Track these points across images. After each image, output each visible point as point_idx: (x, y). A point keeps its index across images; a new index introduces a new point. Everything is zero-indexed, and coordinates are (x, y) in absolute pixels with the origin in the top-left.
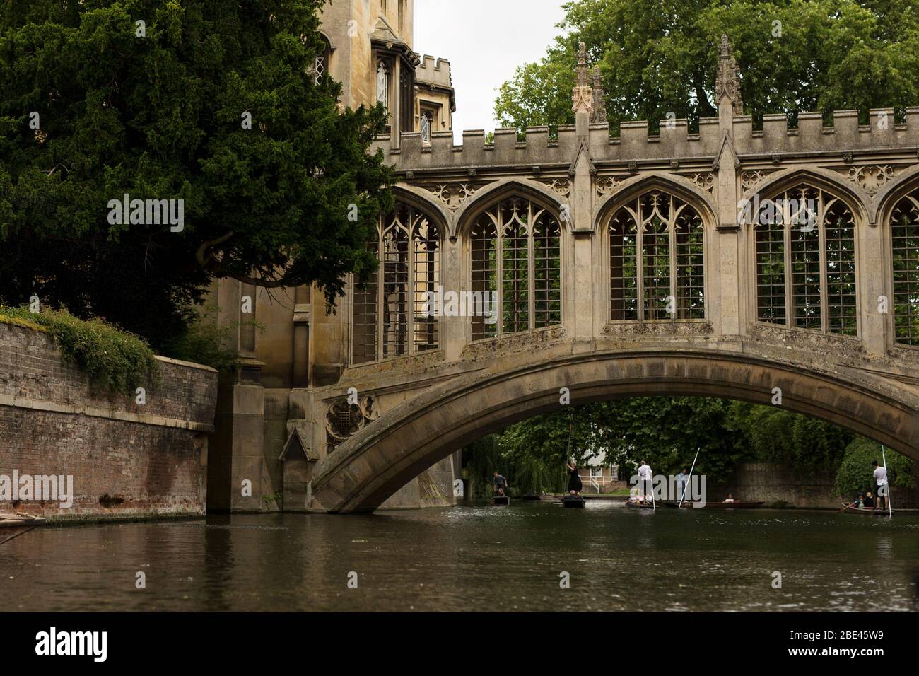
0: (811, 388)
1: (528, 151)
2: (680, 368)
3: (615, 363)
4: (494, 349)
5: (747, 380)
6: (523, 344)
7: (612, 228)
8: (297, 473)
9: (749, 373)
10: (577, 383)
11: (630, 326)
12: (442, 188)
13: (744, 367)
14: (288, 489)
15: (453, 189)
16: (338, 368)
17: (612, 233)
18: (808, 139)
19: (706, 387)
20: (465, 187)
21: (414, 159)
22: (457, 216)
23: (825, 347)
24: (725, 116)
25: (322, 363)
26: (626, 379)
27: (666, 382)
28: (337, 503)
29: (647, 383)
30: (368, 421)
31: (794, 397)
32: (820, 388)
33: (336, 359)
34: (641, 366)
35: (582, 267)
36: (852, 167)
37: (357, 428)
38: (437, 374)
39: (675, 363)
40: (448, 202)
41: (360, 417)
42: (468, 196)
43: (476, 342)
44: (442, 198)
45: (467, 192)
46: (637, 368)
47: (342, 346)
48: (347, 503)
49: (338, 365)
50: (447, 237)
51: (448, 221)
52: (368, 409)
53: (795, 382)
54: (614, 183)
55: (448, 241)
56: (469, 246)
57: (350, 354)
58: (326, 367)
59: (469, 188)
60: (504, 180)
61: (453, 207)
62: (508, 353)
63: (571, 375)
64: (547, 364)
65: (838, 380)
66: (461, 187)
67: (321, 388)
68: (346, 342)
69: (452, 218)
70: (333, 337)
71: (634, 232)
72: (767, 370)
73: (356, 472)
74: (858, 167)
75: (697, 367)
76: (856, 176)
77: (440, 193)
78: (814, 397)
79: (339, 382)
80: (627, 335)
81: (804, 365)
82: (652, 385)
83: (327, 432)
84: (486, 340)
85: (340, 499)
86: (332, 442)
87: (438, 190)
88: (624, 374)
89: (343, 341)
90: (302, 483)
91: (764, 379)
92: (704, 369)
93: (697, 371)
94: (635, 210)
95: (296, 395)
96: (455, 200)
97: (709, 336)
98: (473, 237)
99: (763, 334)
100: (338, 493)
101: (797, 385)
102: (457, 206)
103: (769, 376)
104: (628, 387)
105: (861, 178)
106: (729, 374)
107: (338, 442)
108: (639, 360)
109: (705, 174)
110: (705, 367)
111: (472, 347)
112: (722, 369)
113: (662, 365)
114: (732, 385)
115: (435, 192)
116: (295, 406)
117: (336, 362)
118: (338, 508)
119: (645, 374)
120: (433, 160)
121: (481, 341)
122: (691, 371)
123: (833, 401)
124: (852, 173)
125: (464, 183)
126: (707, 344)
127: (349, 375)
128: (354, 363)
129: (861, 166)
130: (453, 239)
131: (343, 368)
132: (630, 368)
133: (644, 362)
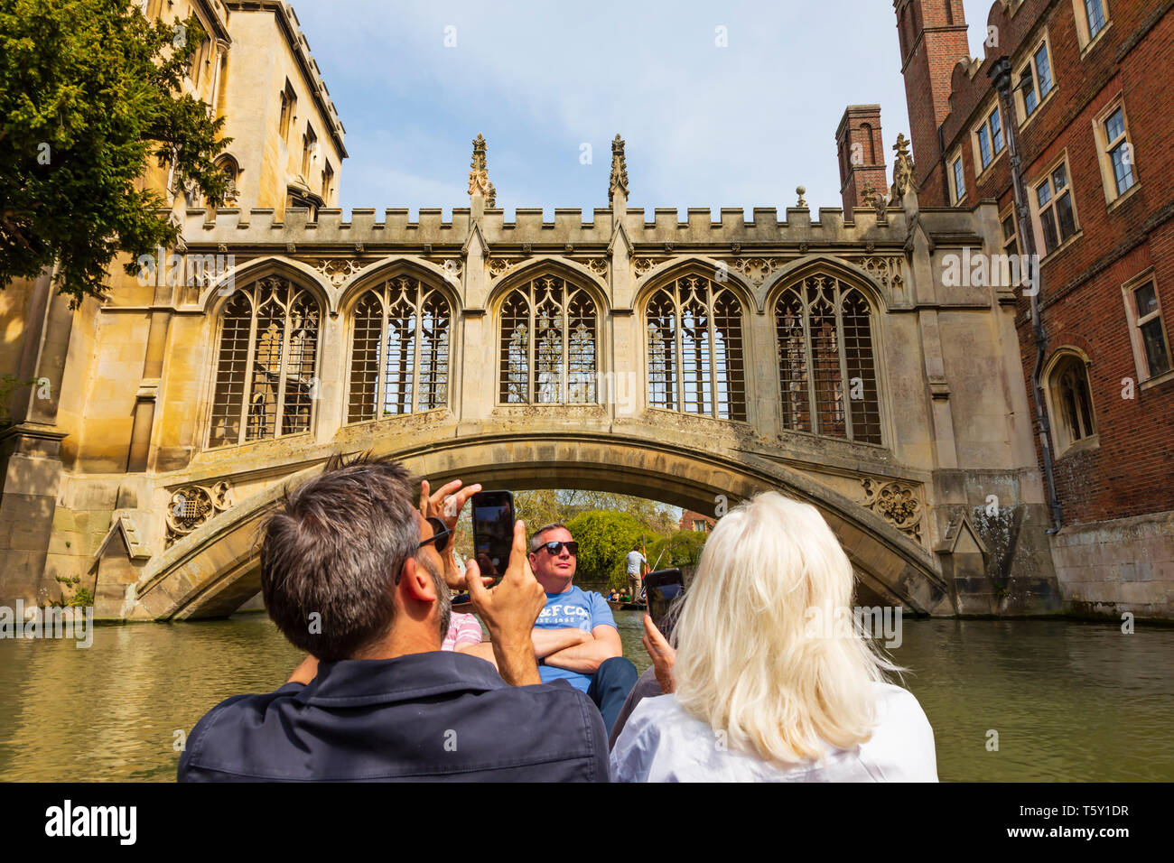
0: (706, 473)
1: (420, 232)
2: (572, 452)
3: (503, 446)
4: (371, 431)
5: (641, 464)
6: (404, 426)
7: (504, 311)
8: (117, 573)
9: (643, 459)
10: (461, 467)
11: (520, 409)
12: (326, 264)
13: (637, 451)
14: (101, 594)
15: (339, 266)
16: (189, 451)
17: (504, 315)
18: (698, 231)
19: (598, 473)
20: (351, 264)
21: (298, 234)
22: (341, 291)
23: (717, 431)
24: (619, 206)
25: (169, 446)
26: (514, 463)
27: (557, 468)
28: (167, 609)
29: (537, 468)
30: (218, 511)
31: (688, 483)
32: (715, 472)
33: (187, 441)
34: (531, 449)
35: (472, 346)
36: (739, 258)
37: (204, 519)
38: (305, 457)
39: (566, 446)
40: (332, 278)
41: (209, 507)
42: (354, 273)
43: (352, 424)
44: (325, 274)
45: (353, 269)
46: (526, 451)
47: (196, 427)
48: (181, 608)
49: (189, 448)
50: (328, 313)
51: (330, 297)
52: (220, 497)
53: (691, 466)
54: (507, 265)
55: (328, 319)
56: (352, 324)
57: (204, 436)
58: (173, 450)
59: (356, 266)
60: (392, 258)
61: (334, 284)
62: (387, 435)
63: (455, 458)
64: (428, 447)
65: (733, 464)
66: (346, 264)
67: (165, 474)
68: (202, 423)
69: (334, 295)
70: (186, 417)
71: (527, 315)
72: (662, 454)
73: (196, 571)
74: (745, 258)
75: (590, 451)
76: (743, 268)
77: (324, 269)
78: (709, 483)
79: (188, 466)
80: (515, 418)
81: (700, 448)
82: (542, 471)
83: (167, 525)
84: (363, 422)
85: (173, 604)
86: (172, 536)
87: (322, 266)
88: (512, 458)
89: (198, 421)
90: (121, 585)
91: (659, 462)
92: (596, 453)
93: (589, 455)
94: (528, 295)
95: (130, 481)
96: (339, 277)
97: (600, 419)
98: (357, 315)
99: (656, 418)
100: (171, 595)
101: (692, 469)
102: (341, 283)
103: (663, 461)
104: (516, 472)
105: (748, 270)
106: (623, 458)
107: (179, 536)
108: (529, 443)
109: (598, 260)
110: (598, 450)
111: (347, 429)
112: (615, 452)
113: (553, 448)
114: (625, 470)
115: (318, 268)
116: (126, 494)
117: (187, 445)
118: (168, 615)
119: (535, 458)
120: (318, 235)
121: (358, 423)
122: (584, 454)
123: (728, 485)
124: (739, 265)
125: (350, 259)
126: (600, 426)
127: (201, 460)
128: (210, 447)
129: (747, 258)
130: (334, 315)
131: (195, 451)
132: (519, 452)
133: (534, 446)
